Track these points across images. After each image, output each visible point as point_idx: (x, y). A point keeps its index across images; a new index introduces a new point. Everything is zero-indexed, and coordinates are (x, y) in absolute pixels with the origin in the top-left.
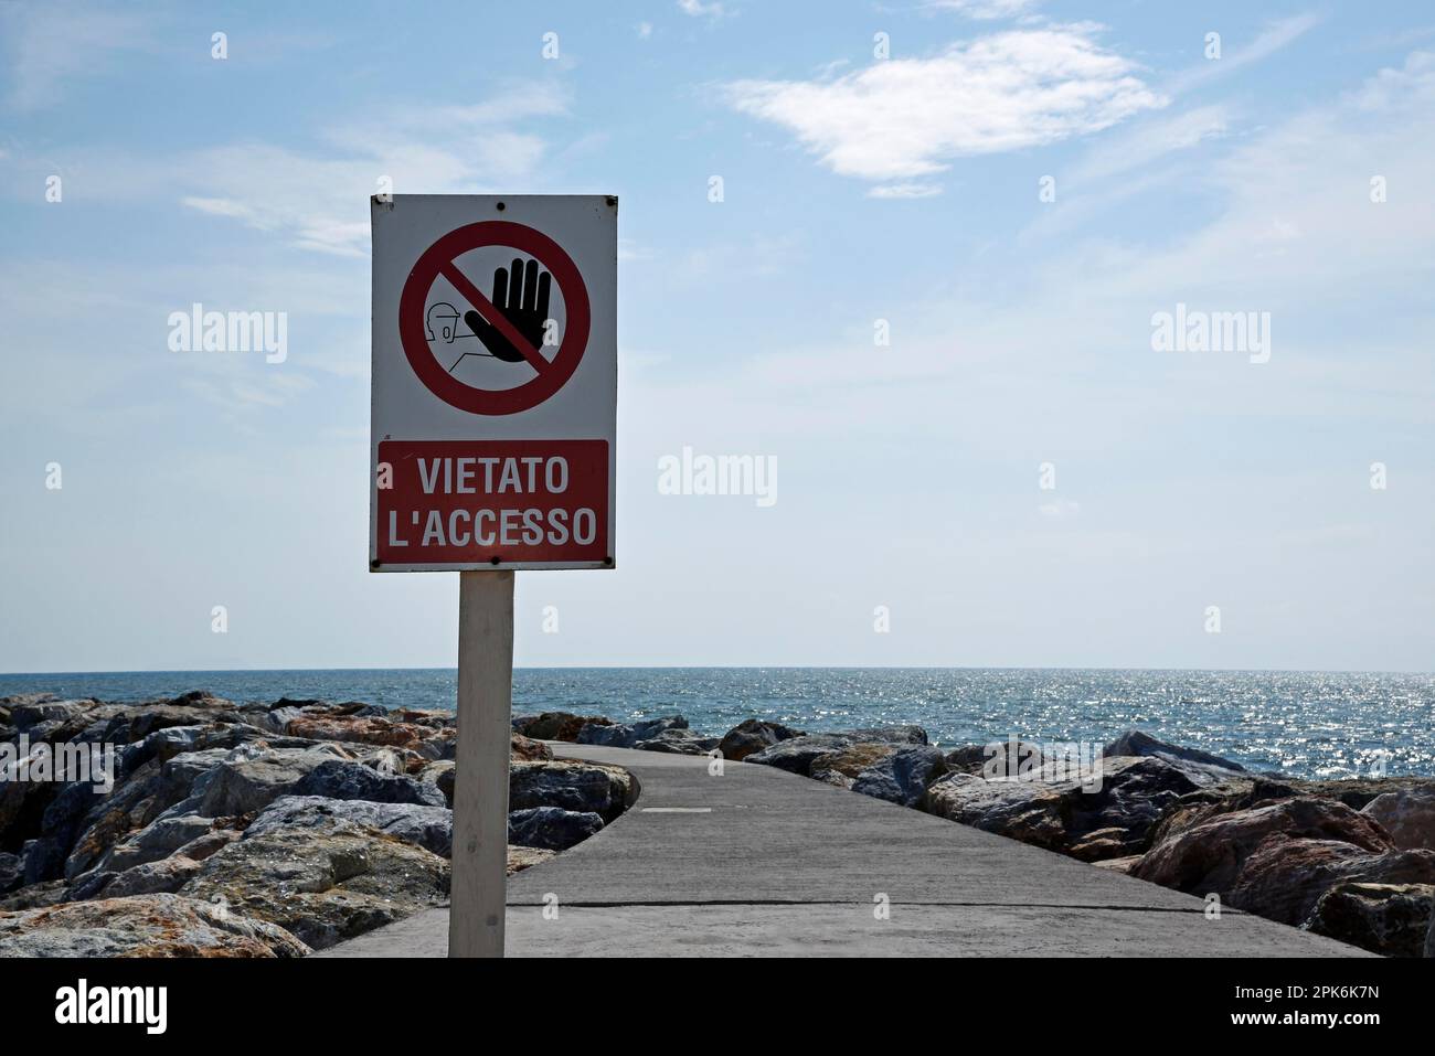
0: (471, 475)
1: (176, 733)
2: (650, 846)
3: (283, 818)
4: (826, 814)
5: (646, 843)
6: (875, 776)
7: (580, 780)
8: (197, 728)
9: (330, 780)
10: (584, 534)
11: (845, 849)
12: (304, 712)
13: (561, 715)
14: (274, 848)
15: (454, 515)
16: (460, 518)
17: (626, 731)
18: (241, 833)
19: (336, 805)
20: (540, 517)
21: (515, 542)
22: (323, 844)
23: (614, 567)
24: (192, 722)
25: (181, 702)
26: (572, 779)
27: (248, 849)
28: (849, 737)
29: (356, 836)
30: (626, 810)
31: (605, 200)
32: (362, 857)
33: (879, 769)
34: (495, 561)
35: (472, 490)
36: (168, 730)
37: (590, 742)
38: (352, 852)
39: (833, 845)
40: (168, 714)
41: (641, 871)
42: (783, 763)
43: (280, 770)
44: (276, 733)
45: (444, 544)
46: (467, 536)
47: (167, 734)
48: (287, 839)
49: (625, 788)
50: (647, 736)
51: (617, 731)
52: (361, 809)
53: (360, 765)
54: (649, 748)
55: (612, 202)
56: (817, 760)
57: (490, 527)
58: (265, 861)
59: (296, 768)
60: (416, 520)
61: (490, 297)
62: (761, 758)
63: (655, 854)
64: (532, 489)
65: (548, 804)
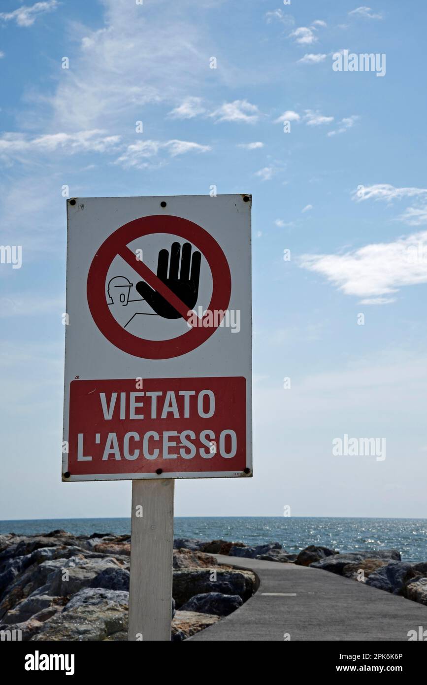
0: (141, 405)
1: (45, 551)
2: (267, 617)
3: (83, 600)
4: (356, 598)
5: (265, 614)
6: (377, 577)
7: (230, 578)
8: (54, 548)
9: (109, 578)
10: (228, 450)
11: (369, 621)
12: (104, 540)
13: (221, 541)
14: (77, 617)
15: (127, 436)
16: (132, 438)
17: (252, 550)
18: (63, 608)
19: (109, 593)
20: (193, 437)
21: (174, 456)
22: (101, 615)
23: (251, 476)
24: (53, 545)
25: (50, 535)
26: (226, 578)
27: (64, 618)
28: (361, 555)
29: (118, 610)
30: (254, 593)
31: (242, 198)
32: (121, 622)
33: (379, 573)
34: (159, 472)
35: (141, 417)
36: (42, 549)
37: (235, 555)
38: (115, 619)
39: (362, 618)
40: (42, 541)
41: (262, 633)
42: (329, 568)
43: (86, 572)
44: (89, 550)
45: (120, 459)
46: (137, 452)
47: (41, 551)
48: (84, 612)
49: (253, 582)
50: (263, 552)
51: (247, 550)
52: (121, 596)
53: (123, 570)
54: (263, 559)
55: (247, 199)
56: (346, 567)
57: (155, 445)
58: (72, 624)
59: (94, 571)
60: (98, 441)
61: (155, 271)
62: (318, 565)
63: (269, 621)
64: (187, 415)
65: (215, 591)
